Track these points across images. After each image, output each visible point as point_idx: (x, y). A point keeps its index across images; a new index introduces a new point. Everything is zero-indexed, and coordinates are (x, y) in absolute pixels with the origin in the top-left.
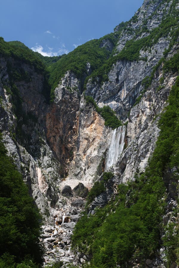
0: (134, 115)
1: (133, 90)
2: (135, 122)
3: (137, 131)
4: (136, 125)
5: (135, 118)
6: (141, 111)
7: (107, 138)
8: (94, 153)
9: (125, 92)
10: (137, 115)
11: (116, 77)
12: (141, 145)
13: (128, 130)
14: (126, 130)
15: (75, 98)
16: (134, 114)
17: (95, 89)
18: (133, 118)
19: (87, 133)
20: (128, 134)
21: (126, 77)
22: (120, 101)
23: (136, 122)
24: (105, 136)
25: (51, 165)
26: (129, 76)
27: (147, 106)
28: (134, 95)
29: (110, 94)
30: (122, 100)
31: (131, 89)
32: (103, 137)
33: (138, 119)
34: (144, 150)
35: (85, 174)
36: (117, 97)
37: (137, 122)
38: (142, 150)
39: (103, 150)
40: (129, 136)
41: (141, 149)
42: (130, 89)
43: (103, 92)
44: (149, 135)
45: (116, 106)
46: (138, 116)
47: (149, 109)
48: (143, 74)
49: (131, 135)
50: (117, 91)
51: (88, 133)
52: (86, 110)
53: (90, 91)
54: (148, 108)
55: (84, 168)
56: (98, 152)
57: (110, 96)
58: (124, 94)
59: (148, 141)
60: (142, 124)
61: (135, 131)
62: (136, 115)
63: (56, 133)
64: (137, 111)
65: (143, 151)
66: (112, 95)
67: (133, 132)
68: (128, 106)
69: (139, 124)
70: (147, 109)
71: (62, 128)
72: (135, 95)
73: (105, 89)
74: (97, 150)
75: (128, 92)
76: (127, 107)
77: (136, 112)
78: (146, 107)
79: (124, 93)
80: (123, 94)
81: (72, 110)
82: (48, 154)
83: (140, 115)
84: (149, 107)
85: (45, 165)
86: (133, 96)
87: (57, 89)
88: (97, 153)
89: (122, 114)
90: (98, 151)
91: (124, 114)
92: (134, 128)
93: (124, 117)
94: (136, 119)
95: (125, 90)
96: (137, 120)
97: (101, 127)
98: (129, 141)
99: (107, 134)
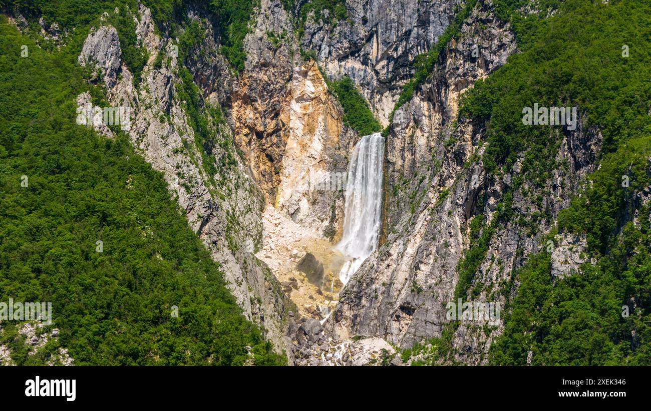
1: (394, 46)
2: (401, 137)
3: (406, 155)
4: (404, 144)
5: (402, 130)
6: (412, 117)
9: (379, 47)
11: (362, 15)
13: (389, 148)
14: (386, 148)
15: (284, 55)
17: (320, 34)
18: (399, 129)
20: (390, 157)
21: (381, 16)
22: (369, 65)
23: (404, 137)
24: (345, 144)
25: (249, 206)
26: (387, 15)
27: (423, 112)
28: (397, 55)
29: (350, 48)
30: (374, 62)
31: (391, 44)
32: (340, 146)
33: (407, 130)
36: (363, 55)
37: (407, 139)
40: (391, 161)
42: (389, 43)
43: (338, 42)
46: (407, 127)
48: (414, 14)
49: (394, 159)
50: (364, 41)
53: (311, 39)
57: (350, 51)
58: (378, 51)
61: (403, 154)
62: (404, 125)
63: (250, 129)
64: (405, 117)
66: (353, 49)
67: (397, 153)
68: (385, 74)
69: (409, 144)
70: (424, 118)
71: (261, 118)
72: (399, 54)
73: (340, 37)
75: (385, 49)
76: (383, 78)
78: (424, 115)
79: (378, 49)
80: (376, 50)
81: (278, 82)
82: (243, 184)
83: (411, 124)
84: (427, 114)
85: (242, 210)
86: (395, 56)
87: (249, 37)
92: (401, 148)
95: (379, 42)
96: (406, 134)
97: (336, 121)
98: (391, 169)
99: (348, 141)
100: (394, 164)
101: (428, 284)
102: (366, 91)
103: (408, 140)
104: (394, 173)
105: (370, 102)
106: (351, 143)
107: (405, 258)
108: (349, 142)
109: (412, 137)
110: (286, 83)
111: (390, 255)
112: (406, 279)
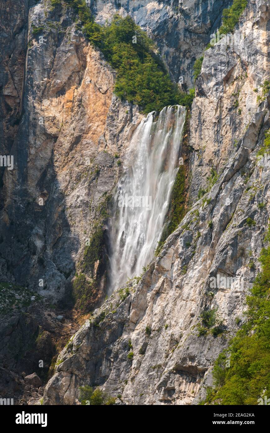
0: (215, 75)
2: (215, 100)
3: (223, 133)
5: (217, 84)
6: (238, 61)
7: (120, 141)
8: (75, 193)
10: (224, 75)
12: (223, 228)
13: (193, 123)
14: (187, 123)
16: (216, 70)
18: (211, 84)
19: (54, 118)
20: (194, 140)
23: (220, 99)
24: (116, 132)
27: (258, 47)
32: (107, 137)
34: (230, 253)
35: (44, 267)
38: (222, 251)
39: (106, 183)
40: (196, 147)
41: (221, 249)
44: (248, 198)
45: (156, 18)
46: (227, 80)
47: (265, 58)
49: (203, 144)
51: (58, 115)
52: (51, 32)
54: (262, 55)
55: (39, 243)
56: (89, 190)
59: (245, 221)
60: (240, 111)
61: (218, 131)
62: (221, 76)
64: (224, 59)
65: (226, 253)
67: (209, 133)
68: (199, 18)
69: (230, 110)
70: (258, 57)
74: (86, 184)
76: (195, 24)
77: (221, 63)
78: (256, 52)
83: (235, 74)
88: (88, 194)
89: (178, 49)
90: (89, 188)
91: (185, 47)
92: (214, 121)
93: (184, 56)
94: (220, 90)
96: (225, 92)
97: (103, 96)
98: (196, 163)
99: (120, 126)
100: (201, 151)
101: (234, 317)
102: (166, 49)
103: (227, 103)
104: (199, 169)
105: (172, 70)
106: (127, 129)
107: (190, 273)
108: (123, 127)
109: (236, 95)
110: (15, 34)
111: (161, 271)
112: (192, 315)
